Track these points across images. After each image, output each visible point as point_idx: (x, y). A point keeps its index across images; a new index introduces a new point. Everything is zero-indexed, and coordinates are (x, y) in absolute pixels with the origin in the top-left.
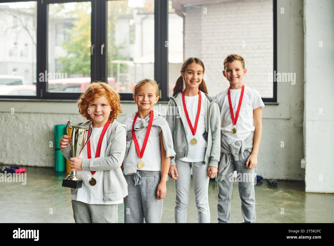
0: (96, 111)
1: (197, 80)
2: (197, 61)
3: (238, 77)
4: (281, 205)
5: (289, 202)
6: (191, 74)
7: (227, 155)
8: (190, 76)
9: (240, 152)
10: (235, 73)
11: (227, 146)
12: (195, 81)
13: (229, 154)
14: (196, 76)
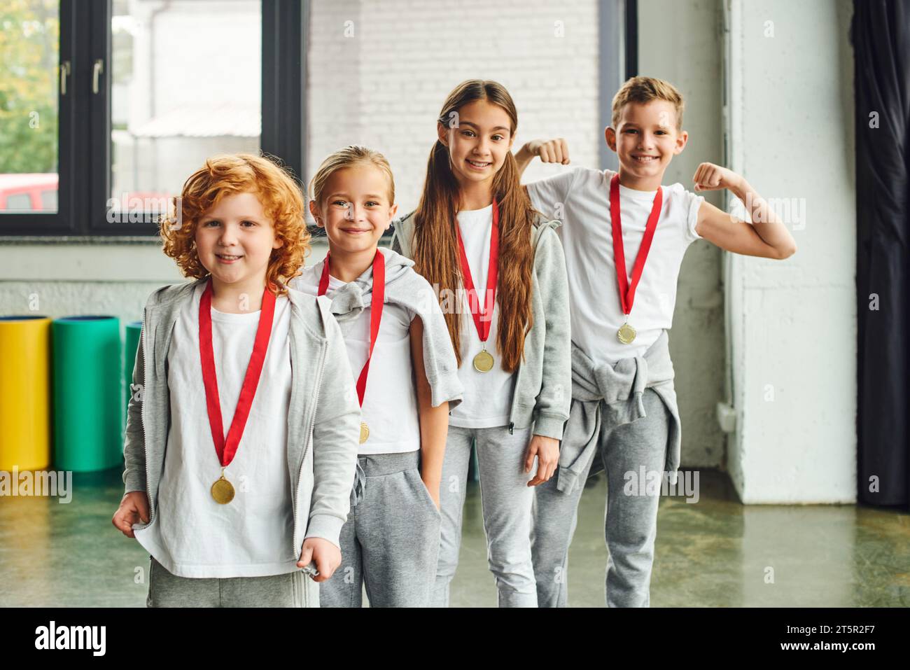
0: (220, 243)
1: (489, 159)
2: (492, 92)
3: (657, 158)
4: (690, 548)
5: (712, 540)
6: (468, 137)
7: (588, 406)
8: (467, 145)
9: (632, 395)
10: (650, 141)
11: (588, 377)
12: (480, 163)
13: (593, 402)
14: (487, 146)
